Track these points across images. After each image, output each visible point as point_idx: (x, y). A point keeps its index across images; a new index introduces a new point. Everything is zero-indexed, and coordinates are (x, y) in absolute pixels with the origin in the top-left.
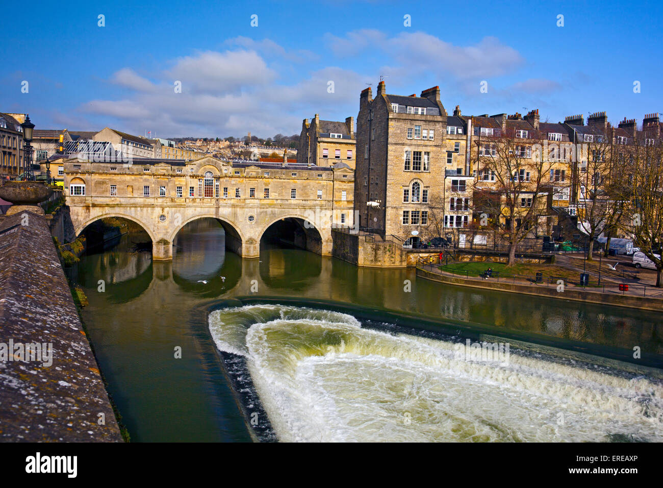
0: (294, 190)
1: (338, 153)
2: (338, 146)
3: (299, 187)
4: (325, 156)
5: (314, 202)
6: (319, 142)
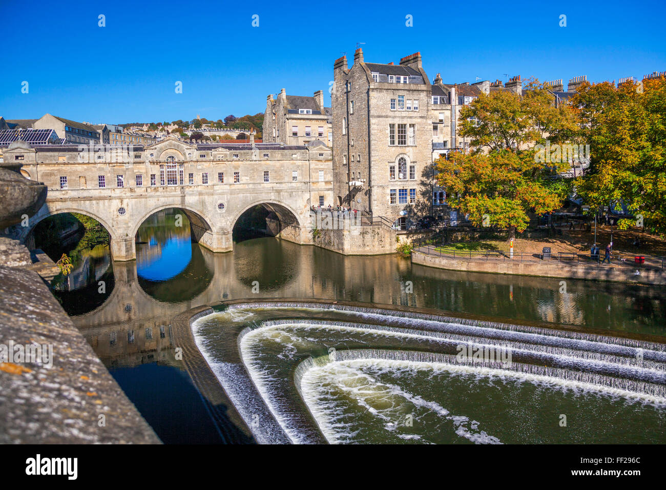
0: (266, 173)
1: (308, 130)
2: (308, 122)
3: (272, 169)
4: (295, 134)
5: (290, 185)
6: (288, 119)
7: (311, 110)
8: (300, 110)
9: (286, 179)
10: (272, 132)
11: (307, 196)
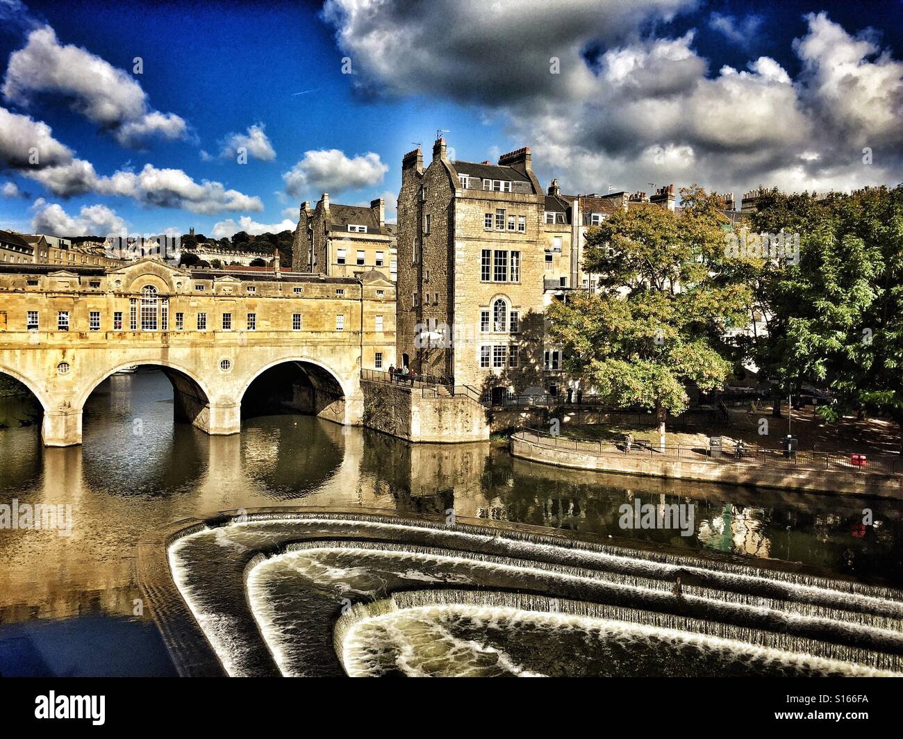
0: (297, 317)
1: (361, 256)
2: (361, 245)
3: (305, 310)
4: (341, 261)
5: (331, 335)
6: (331, 239)
7: (366, 227)
8: (349, 226)
9: (327, 327)
10: (307, 257)
11: (356, 352)
